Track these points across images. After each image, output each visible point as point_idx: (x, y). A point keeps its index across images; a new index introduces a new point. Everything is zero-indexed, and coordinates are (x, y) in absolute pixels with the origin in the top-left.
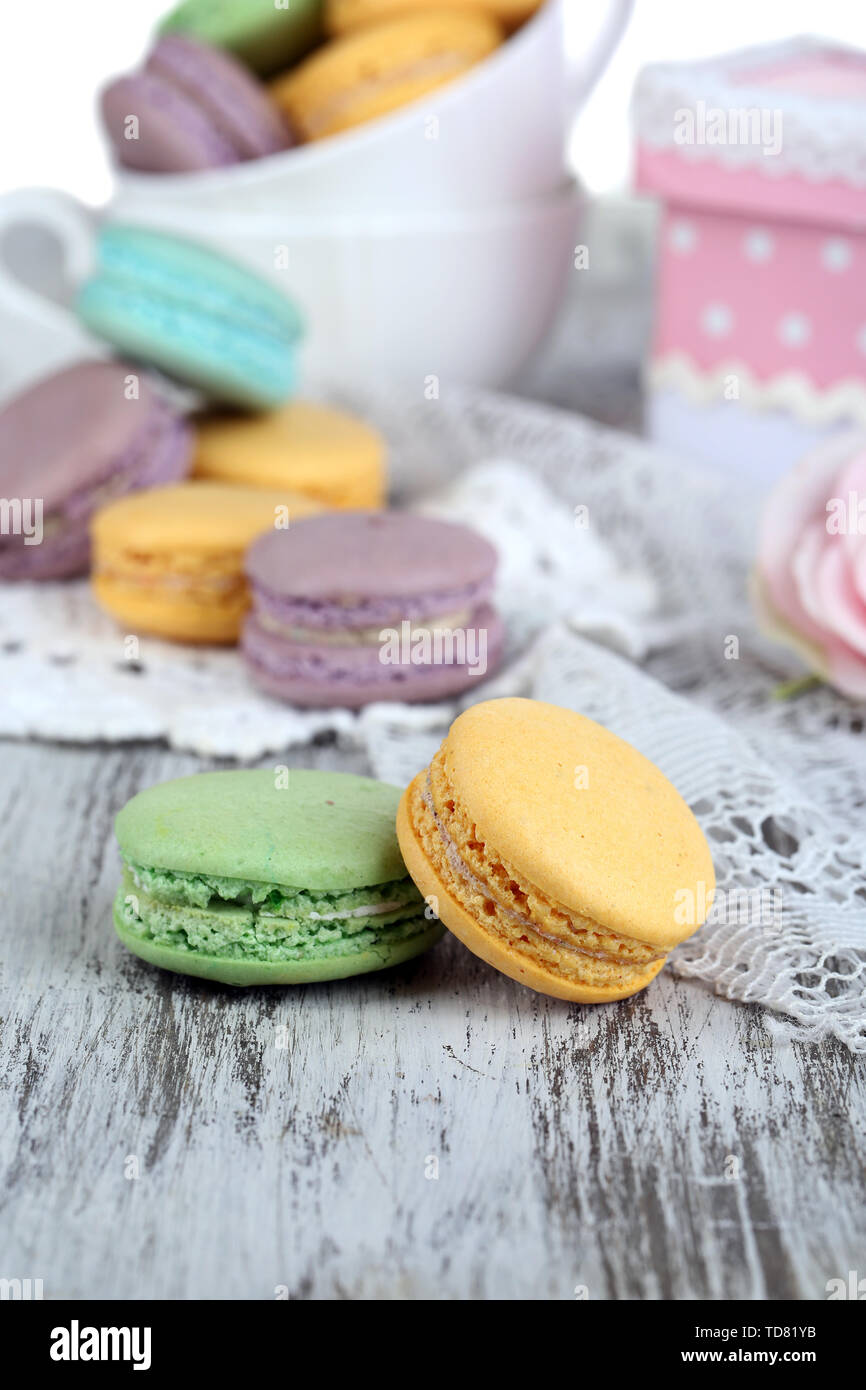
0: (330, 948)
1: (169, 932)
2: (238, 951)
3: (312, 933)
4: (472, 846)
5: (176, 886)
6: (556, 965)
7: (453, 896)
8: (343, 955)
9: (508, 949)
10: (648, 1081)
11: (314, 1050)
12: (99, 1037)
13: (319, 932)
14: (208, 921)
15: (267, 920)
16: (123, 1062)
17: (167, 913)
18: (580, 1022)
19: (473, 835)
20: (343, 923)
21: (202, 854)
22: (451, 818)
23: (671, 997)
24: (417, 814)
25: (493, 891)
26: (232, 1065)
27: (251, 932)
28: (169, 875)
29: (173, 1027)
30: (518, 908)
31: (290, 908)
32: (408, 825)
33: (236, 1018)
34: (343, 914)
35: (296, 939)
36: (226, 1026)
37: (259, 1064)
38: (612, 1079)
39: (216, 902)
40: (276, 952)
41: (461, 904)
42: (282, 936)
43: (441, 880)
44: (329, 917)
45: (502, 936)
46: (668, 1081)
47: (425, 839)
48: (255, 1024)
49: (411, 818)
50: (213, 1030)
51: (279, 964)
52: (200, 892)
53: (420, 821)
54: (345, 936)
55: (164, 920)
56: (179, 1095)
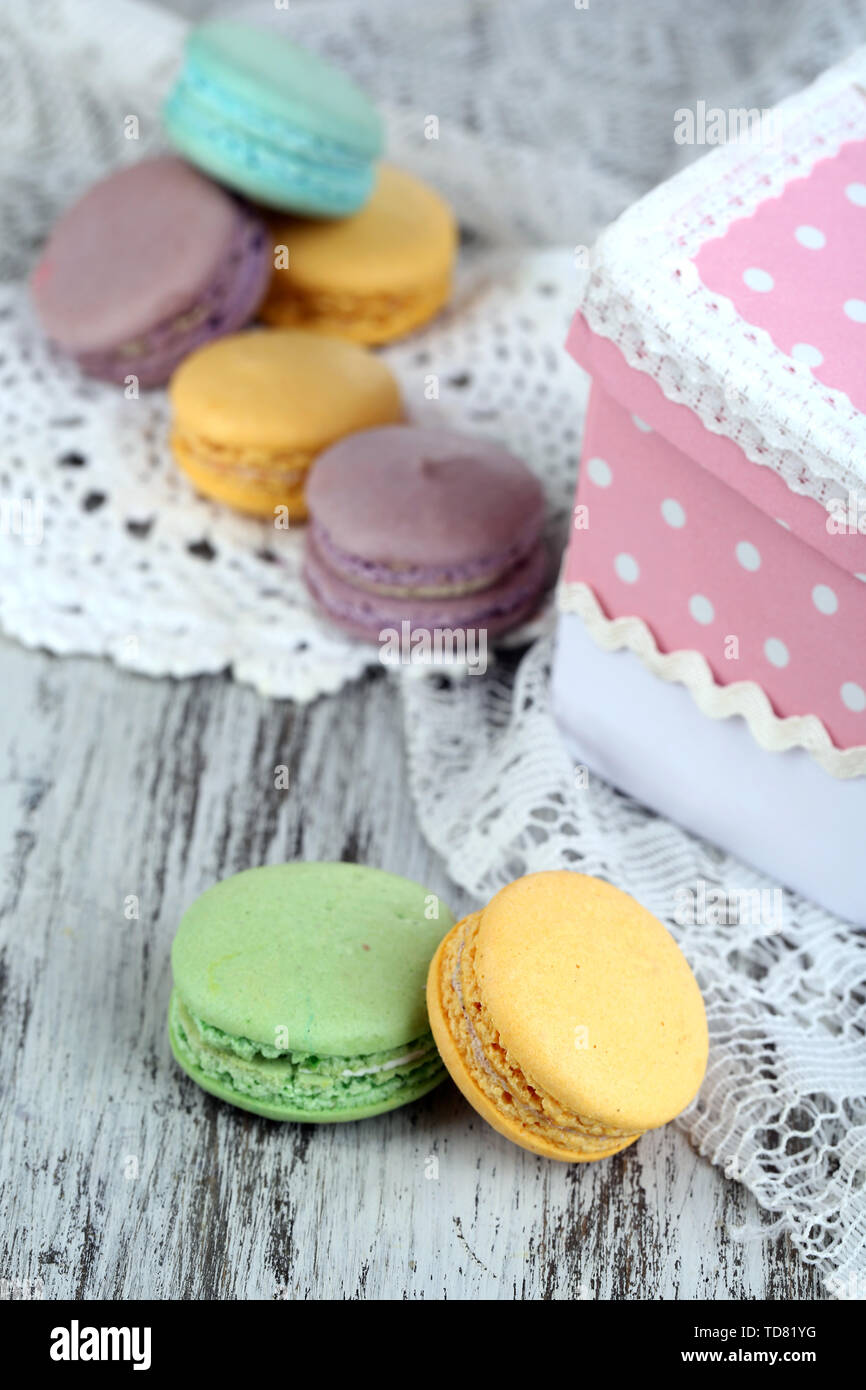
0: (360, 1099)
1: (217, 1072)
2: (278, 1099)
3: (345, 1086)
4: (496, 1046)
5: (224, 1041)
6: (562, 1143)
7: (476, 1082)
8: (372, 1103)
9: (521, 1131)
10: (630, 1288)
11: (339, 1219)
12: (151, 1188)
13: (351, 1087)
14: (252, 1074)
15: (305, 1077)
16: (169, 1233)
17: (217, 1058)
18: (577, 1183)
19: (497, 1039)
20: (373, 1076)
21: (249, 1021)
22: (478, 1016)
23: (661, 1145)
24: (447, 994)
25: (510, 1087)
26: (265, 1242)
27: (290, 1087)
28: (219, 1031)
29: (217, 1173)
30: (533, 1106)
31: (325, 1067)
32: (437, 1004)
33: (273, 1160)
34: (374, 1069)
35: (331, 1093)
36: (263, 1175)
37: (290, 1238)
38: (599, 1282)
39: (258, 1057)
40: (312, 1104)
41: (482, 1091)
42: (316, 1091)
43: (466, 1065)
44: (360, 1073)
45: (517, 1119)
46: (648, 1289)
47: (453, 1022)
48: (289, 1170)
49: (441, 996)
50: (251, 1180)
51: (314, 1114)
52: (246, 1050)
53: (449, 1002)
54: (374, 1086)
55: (213, 1062)
56: (217, 1290)
